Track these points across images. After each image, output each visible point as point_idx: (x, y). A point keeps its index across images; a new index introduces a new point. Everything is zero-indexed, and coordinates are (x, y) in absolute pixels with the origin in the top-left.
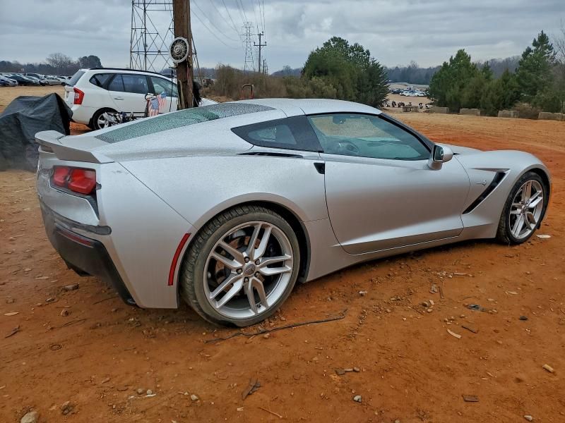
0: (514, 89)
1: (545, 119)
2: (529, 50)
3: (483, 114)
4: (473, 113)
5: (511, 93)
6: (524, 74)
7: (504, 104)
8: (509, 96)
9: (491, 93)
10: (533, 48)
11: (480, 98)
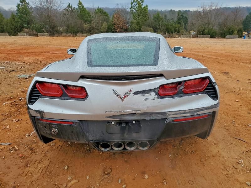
0: (20, 23)
1: (41, 36)
2: (19, 5)
3: (10, 35)
4: (5, 35)
5: (19, 24)
6: (22, 15)
7: (17, 30)
8: (19, 26)
9: (9, 25)
10: (21, 3)
11: (4, 28)
